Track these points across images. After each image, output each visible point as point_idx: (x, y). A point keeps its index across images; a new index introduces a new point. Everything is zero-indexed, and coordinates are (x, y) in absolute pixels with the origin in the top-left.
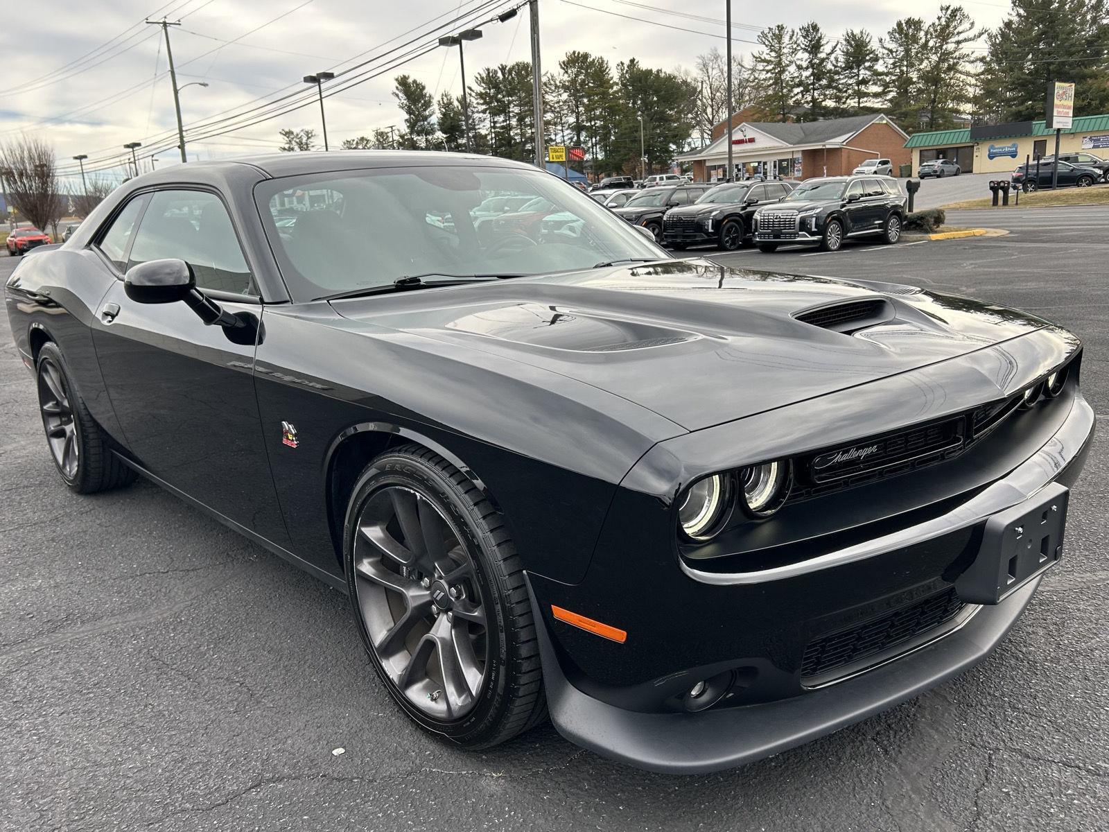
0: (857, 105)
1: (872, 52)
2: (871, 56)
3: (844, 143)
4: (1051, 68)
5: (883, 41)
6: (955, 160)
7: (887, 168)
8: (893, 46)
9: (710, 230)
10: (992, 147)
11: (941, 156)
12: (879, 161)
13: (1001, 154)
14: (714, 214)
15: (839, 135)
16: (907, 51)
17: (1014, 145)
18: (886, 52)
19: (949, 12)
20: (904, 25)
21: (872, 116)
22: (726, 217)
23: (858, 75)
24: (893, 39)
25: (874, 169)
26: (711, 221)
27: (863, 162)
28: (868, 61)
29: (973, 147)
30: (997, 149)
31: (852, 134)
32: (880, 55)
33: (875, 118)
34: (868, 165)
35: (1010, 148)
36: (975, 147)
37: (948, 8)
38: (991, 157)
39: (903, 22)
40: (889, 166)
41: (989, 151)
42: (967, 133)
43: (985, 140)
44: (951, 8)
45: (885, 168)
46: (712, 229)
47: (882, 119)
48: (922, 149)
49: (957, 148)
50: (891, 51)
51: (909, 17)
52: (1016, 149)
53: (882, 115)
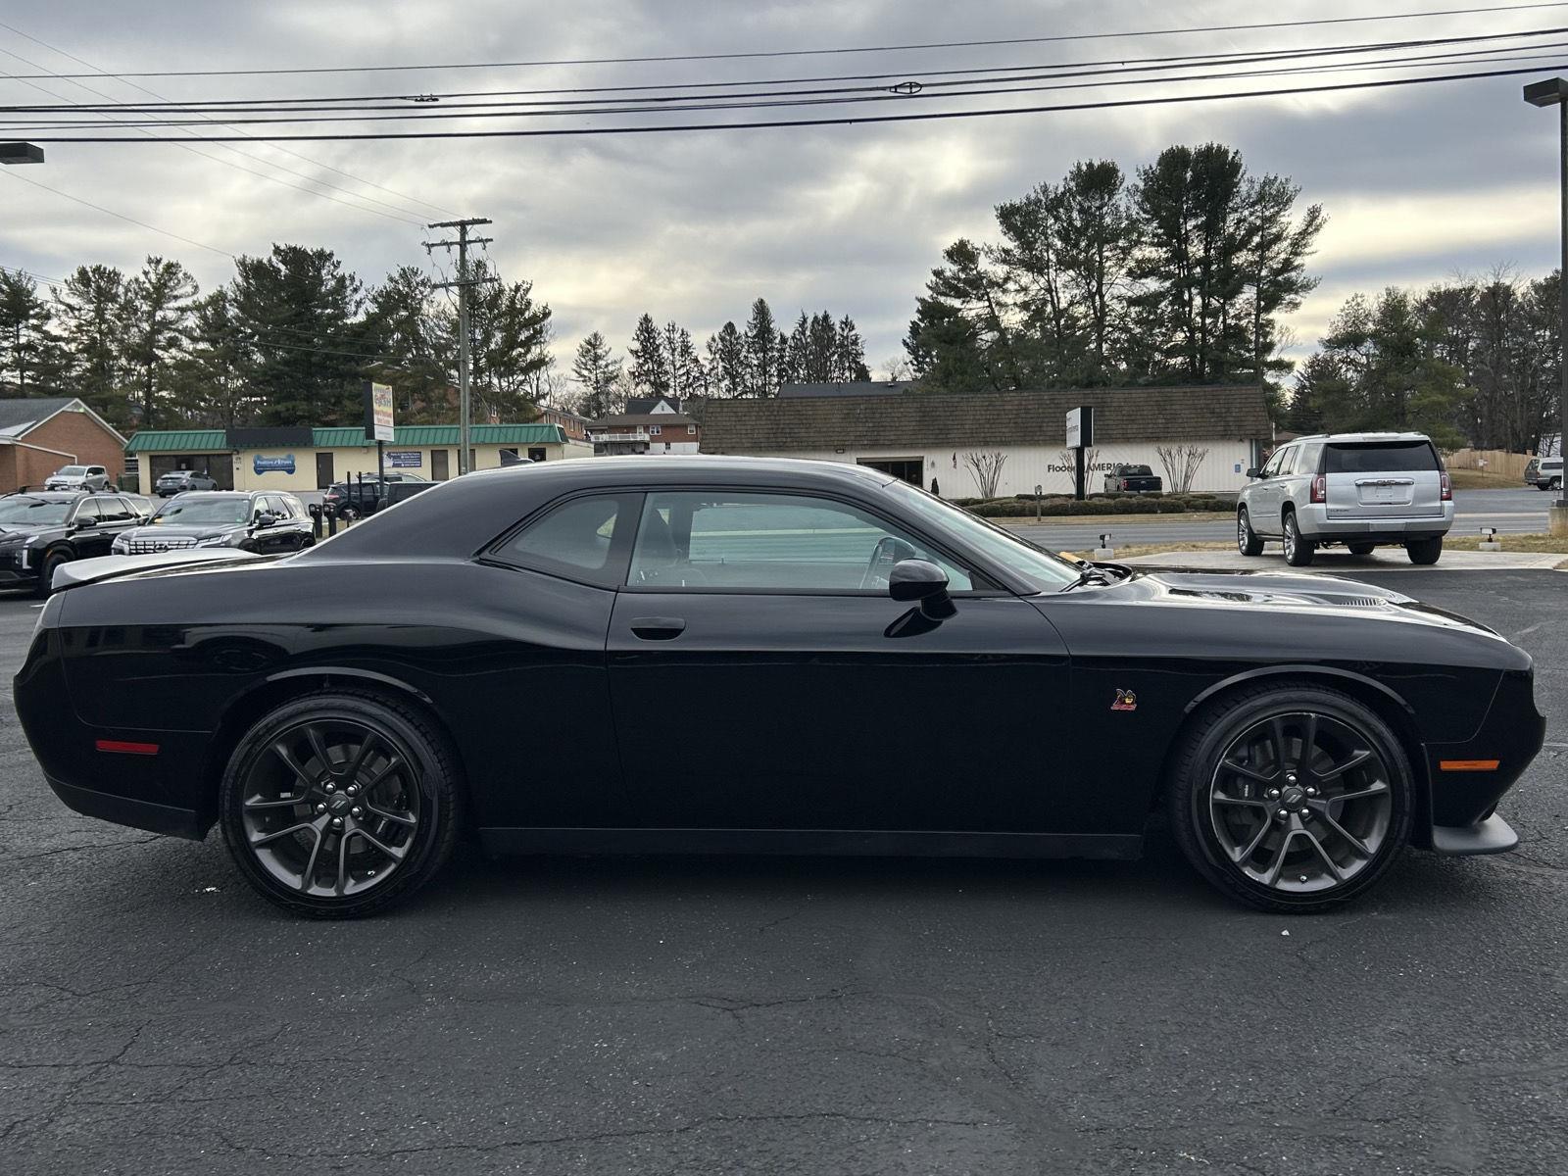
0: (18, 382)
1: (40, 306)
2: (37, 310)
3: (19, 438)
4: (313, 359)
5: (58, 292)
6: (206, 473)
7: (102, 479)
8: (75, 301)
9: (25, 566)
10: (259, 458)
11: (183, 466)
12: (87, 468)
13: (273, 468)
14: (29, 541)
15: (9, 426)
16: (100, 313)
17: (289, 457)
18: (63, 307)
19: (161, 267)
20: (91, 274)
21: (59, 400)
22: (50, 546)
23: (18, 337)
24: (74, 292)
25: (81, 479)
26: (25, 552)
27: (60, 469)
28: (34, 317)
29: (230, 455)
30: (267, 460)
31: (31, 423)
32: (53, 311)
33: (67, 403)
34: (68, 474)
35: (285, 460)
36: (234, 457)
37: (158, 262)
38: (259, 470)
39: (88, 269)
40: (104, 476)
41: (255, 463)
42: (220, 436)
43: (249, 447)
44: (165, 262)
45: (98, 479)
46: (29, 564)
47: (77, 405)
48: (152, 453)
49: (208, 456)
50: (72, 308)
51: (98, 265)
52: (293, 462)
53: (77, 400)
